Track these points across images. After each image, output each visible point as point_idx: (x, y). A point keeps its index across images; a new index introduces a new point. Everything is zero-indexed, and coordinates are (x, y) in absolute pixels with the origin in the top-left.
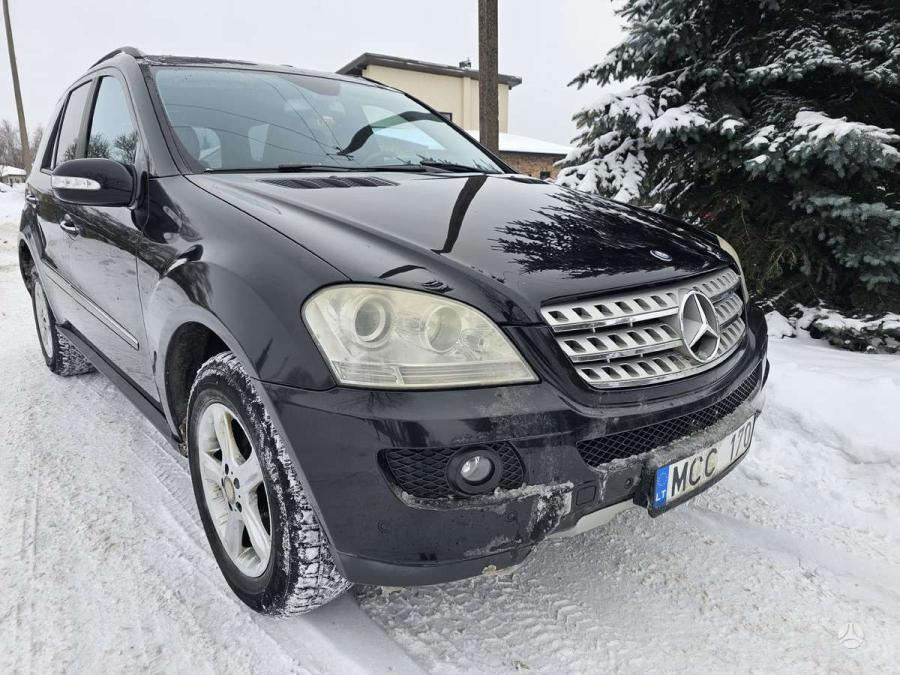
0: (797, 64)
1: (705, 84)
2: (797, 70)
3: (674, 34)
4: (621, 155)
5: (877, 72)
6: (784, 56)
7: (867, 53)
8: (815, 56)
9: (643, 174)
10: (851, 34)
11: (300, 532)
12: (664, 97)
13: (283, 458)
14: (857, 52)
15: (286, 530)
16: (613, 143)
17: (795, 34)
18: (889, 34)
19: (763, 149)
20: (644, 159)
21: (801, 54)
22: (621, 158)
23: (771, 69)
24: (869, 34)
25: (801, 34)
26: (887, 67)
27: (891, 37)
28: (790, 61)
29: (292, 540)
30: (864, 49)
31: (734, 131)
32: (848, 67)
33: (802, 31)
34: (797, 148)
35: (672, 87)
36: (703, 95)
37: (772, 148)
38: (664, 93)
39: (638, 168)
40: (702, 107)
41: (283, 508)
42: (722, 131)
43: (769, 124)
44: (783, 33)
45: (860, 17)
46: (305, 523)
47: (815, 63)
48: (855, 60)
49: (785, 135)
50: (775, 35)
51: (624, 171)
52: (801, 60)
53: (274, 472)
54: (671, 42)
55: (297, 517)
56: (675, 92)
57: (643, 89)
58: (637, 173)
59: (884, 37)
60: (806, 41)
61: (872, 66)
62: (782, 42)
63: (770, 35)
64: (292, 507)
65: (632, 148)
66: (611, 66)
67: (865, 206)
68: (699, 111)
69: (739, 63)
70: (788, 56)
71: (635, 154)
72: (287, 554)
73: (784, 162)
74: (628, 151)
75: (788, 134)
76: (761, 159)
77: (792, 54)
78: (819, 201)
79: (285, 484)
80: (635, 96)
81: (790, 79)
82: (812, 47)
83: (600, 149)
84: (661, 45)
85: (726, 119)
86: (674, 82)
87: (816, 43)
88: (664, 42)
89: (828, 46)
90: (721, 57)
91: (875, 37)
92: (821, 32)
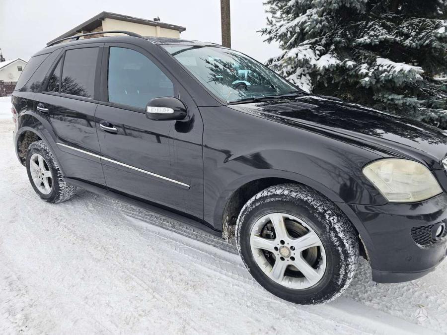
0: (375, 38)
1: (334, 45)
2: (376, 40)
3: (325, 23)
4: (299, 76)
5: (407, 42)
6: (368, 34)
7: (401, 34)
8: (382, 34)
9: (311, 85)
10: (392, 25)
11: (350, 266)
12: (317, 50)
13: (341, 235)
14: (396, 33)
15: (343, 265)
16: (292, 70)
17: (370, 24)
18: (409, 26)
19: (367, 75)
20: (310, 78)
21: (376, 33)
22: (299, 77)
23: (366, 40)
24: (400, 26)
25: (373, 24)
26: (411, 40)
27: (410, 27)
28: (371, 36)
29: (345, 270)
30: (399, 32)
31: (352, 66)
32: (395, 40)
33: (372, 23)
34: (384, 75)
35: (319, 45)
36: (334, 50)
37: (370, 74)
38: (317, 48)
39: (308, 82)
40: (335, 55)
41: (342, 257)
42: (347, 67)
43: (364, 63)
44: (364, 23)
45: (391, 17)
46: (352, 262)
47: (383, 38)
48: (397, 37)
49: (373, 68)
50: (361, 24)
51: (302, 84)
52: (377, 36)
53: (337, 241)
54: (324, 26)
55: (349, 259)
56: (322, 48)
57: (309, 46)
58: (308, 84)
59: (407, 27)
60: (375, 27)
61: (405, 40)
62: (365, 27)
63: (358, 23)
64: (347, 255)
65: (303, 73)
66: (285, 33)
67: (409, 99)
68: (334, 57)
69: (349, 36)
70: (370, 34)
71: (305, 75)
72: (341, 276)
73: (376, 80)
74: (301, 74)
75: (375, 68)
76: (367, 79)
77: (372, 33)
78: (390, 97)
79: (343, 245)
80: (306, 49)
81: (373, 44)
82: (379, 30)
83: (287, 73)
84: (319, 27)
85: (347, 61)
86: (320, 43)
87: (379, 29)
88: (321, 26)
89: (385, 30)
90: (340, 32)
91: (403, 27)
92: (379, 23)
